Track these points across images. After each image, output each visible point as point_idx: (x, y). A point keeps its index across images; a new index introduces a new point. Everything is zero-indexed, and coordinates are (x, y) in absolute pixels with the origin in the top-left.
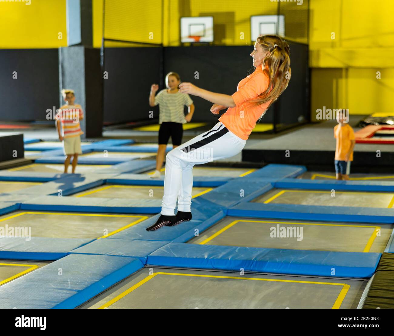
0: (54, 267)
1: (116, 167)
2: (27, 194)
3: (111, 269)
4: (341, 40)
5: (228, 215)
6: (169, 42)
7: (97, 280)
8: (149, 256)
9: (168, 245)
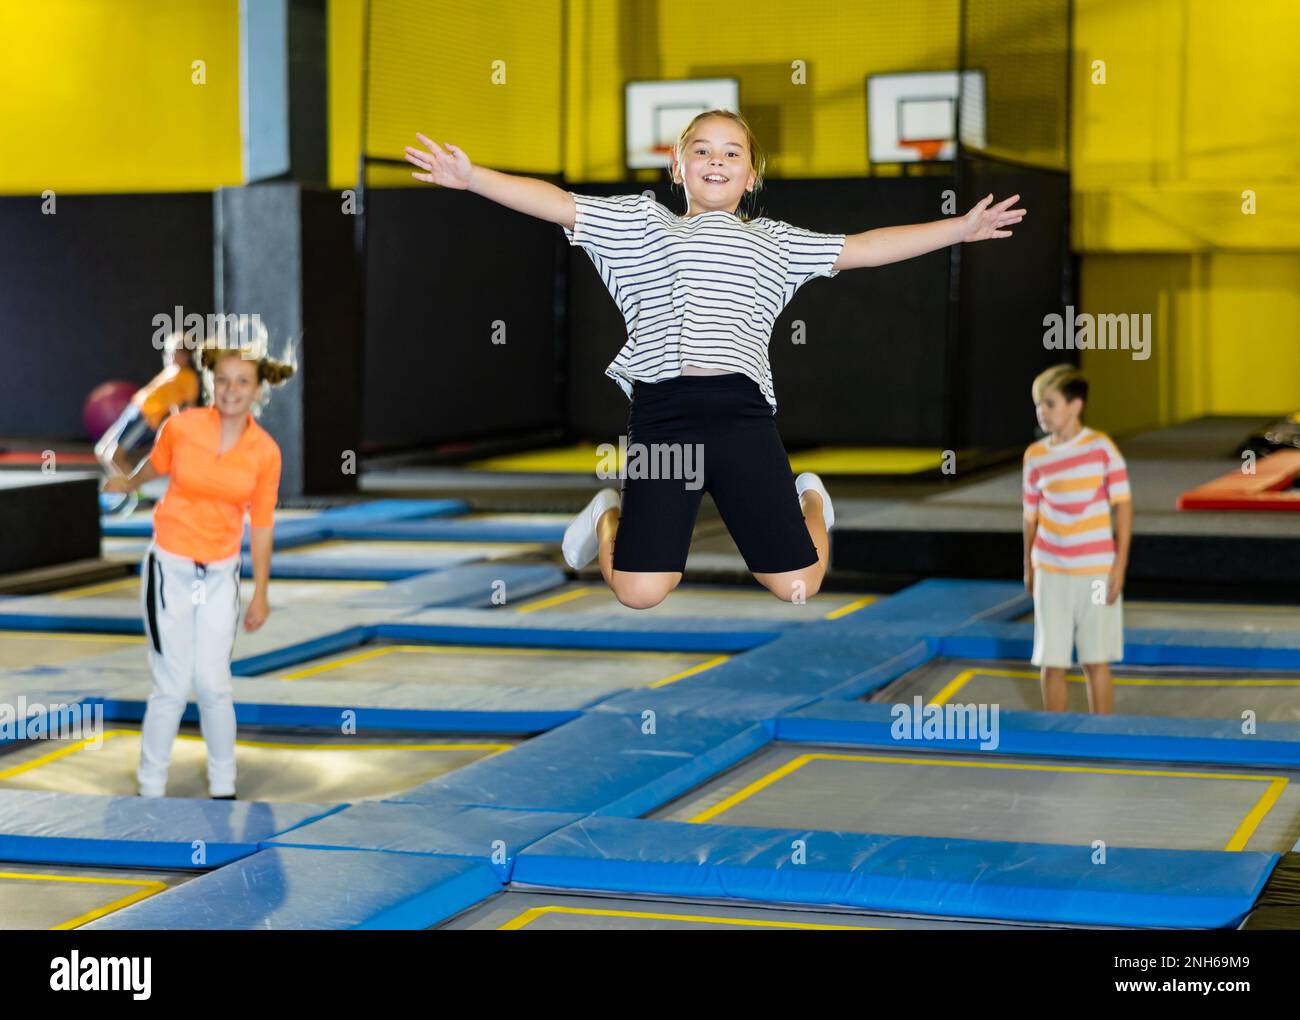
0: (220, 884)
1: (405, 587)
2: (120, 671)
3: (399, 890)
4: (1184, 155)
5: (781, 736)
6: (586, 168)
7: (356, 920)
8: (518, 854)
9: (580, 822)
